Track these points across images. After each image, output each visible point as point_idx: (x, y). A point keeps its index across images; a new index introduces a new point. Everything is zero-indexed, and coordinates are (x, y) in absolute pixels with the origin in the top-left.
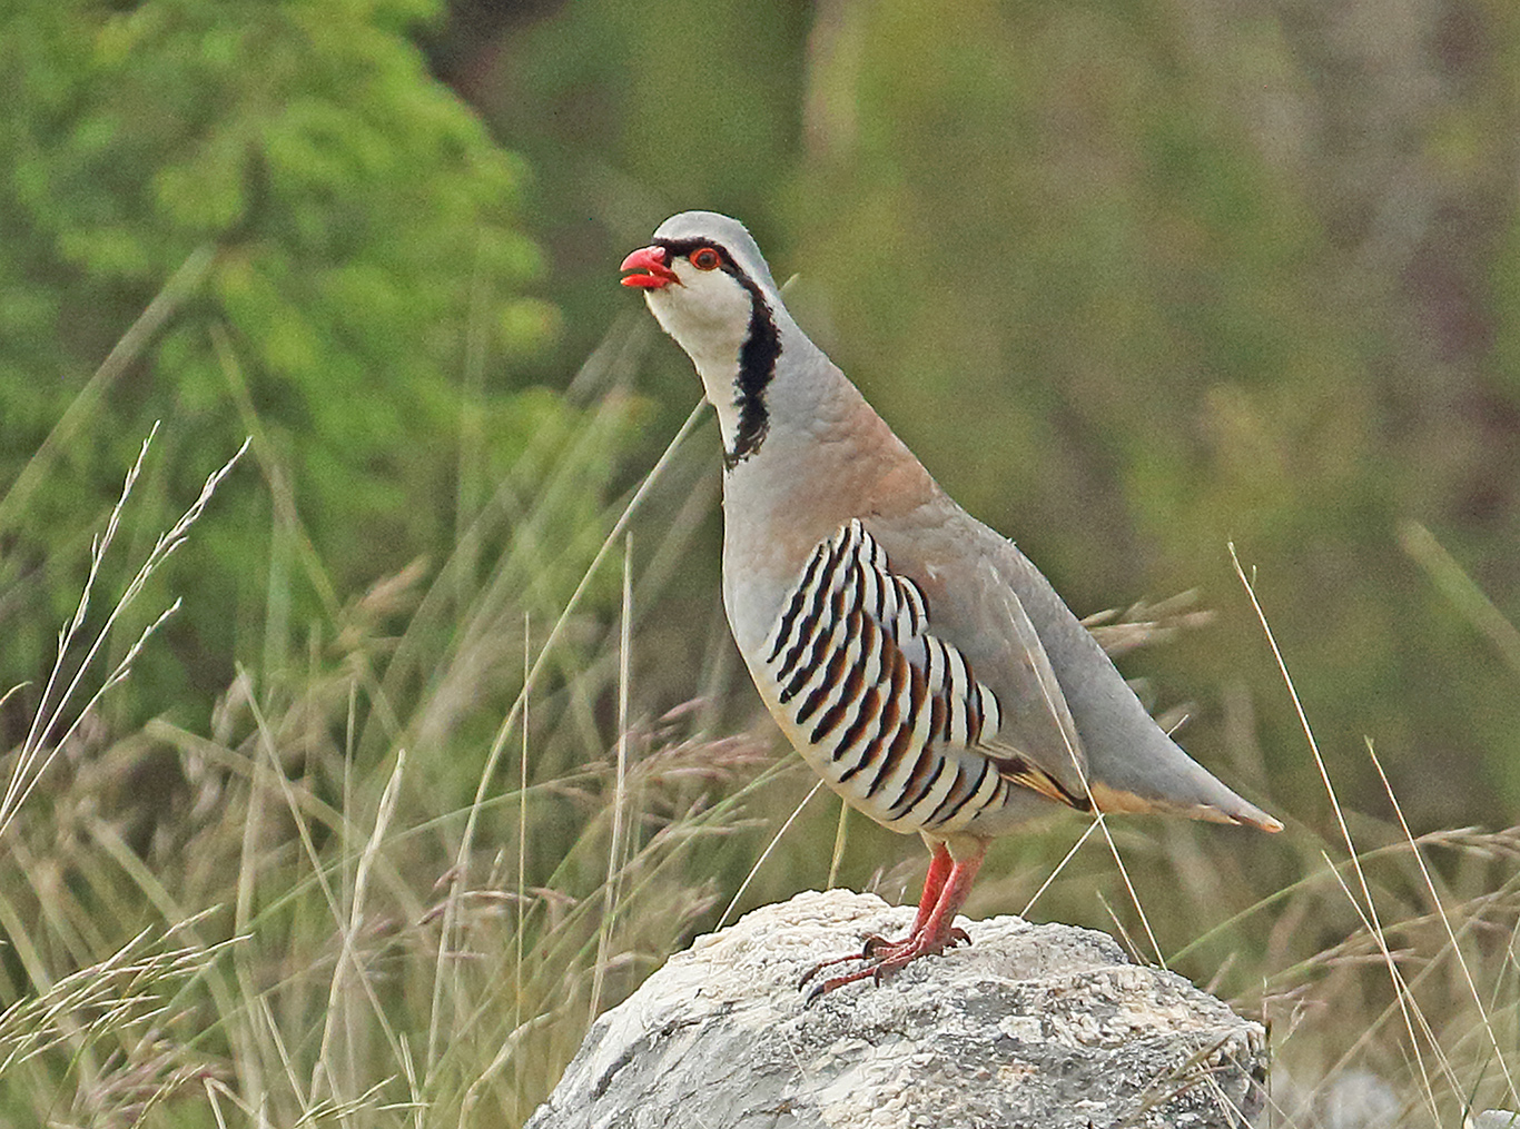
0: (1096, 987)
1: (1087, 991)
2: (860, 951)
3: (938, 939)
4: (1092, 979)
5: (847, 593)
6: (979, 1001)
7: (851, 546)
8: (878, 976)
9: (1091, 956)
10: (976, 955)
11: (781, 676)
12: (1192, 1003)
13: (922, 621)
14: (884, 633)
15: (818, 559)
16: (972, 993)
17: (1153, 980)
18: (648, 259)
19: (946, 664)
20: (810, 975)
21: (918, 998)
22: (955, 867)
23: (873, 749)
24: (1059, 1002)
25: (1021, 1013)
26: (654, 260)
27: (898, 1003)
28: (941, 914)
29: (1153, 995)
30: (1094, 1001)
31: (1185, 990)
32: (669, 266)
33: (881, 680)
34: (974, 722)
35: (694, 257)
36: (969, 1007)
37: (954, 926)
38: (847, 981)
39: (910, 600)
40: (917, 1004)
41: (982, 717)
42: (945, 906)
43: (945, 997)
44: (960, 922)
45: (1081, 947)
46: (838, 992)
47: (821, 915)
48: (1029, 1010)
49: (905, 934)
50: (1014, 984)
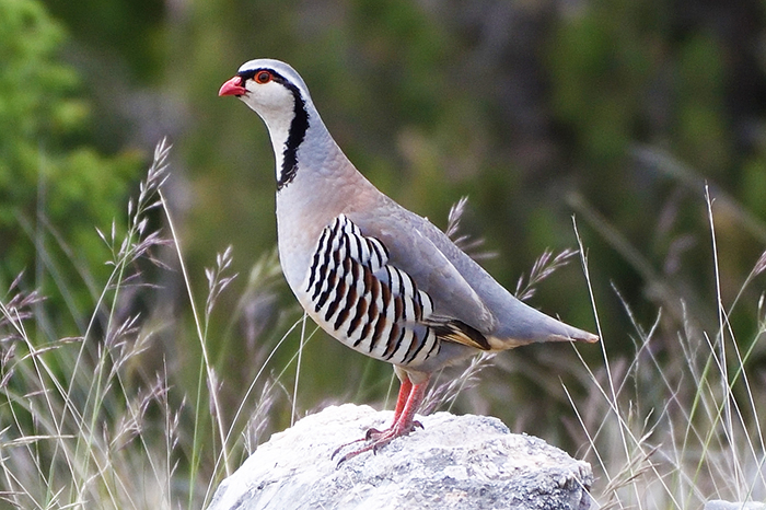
0: (494, 448)
1: (489, 449)
2: (364, 437)
3: (406, 427)
4: (492, 443)
5: (341, 251)
6: (431, 459)
7: (340, 227)
8: (375, 448)
9: (490, 431)
10: (427, 434)
11: (314, 297)
12: (548, 453)
13: (385, 259)
14: (364, 267)
15: (324, 236)
16: (428, 455)
17: (525, 442)
18: (232, 86)
19: (400, 280)
20: (337, 451)
21: (399, 460)
22: (413, 387)
23: (367, 328)
24: (474, 458)
25: (455, 464)
26: (236, 85)
27: (387, 463)
28: (407, 413)
29: (527, 449)
30: (494, 455)
31: (543, 446)
32: (244, 86)
33: (366, 292)
34: (418, 308)
35: (256, 78)
36: (426, 463)
37: (414, 420)
38: (358, 453)
39: (376, 248)
40: (398, 463)
41: (422, 307)
42: (409, 409)
43: (413, 458)
44: (417, 417)
45: (484, 426)
46: (354, 459)
47: (339, 418)
48: (459, 462)
49: (388, 425)
50: (450, 449)
